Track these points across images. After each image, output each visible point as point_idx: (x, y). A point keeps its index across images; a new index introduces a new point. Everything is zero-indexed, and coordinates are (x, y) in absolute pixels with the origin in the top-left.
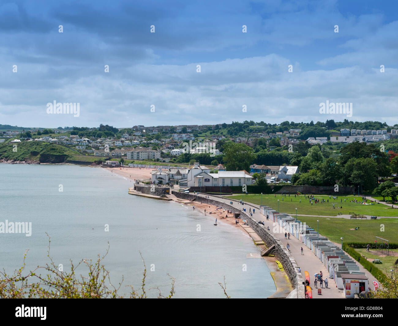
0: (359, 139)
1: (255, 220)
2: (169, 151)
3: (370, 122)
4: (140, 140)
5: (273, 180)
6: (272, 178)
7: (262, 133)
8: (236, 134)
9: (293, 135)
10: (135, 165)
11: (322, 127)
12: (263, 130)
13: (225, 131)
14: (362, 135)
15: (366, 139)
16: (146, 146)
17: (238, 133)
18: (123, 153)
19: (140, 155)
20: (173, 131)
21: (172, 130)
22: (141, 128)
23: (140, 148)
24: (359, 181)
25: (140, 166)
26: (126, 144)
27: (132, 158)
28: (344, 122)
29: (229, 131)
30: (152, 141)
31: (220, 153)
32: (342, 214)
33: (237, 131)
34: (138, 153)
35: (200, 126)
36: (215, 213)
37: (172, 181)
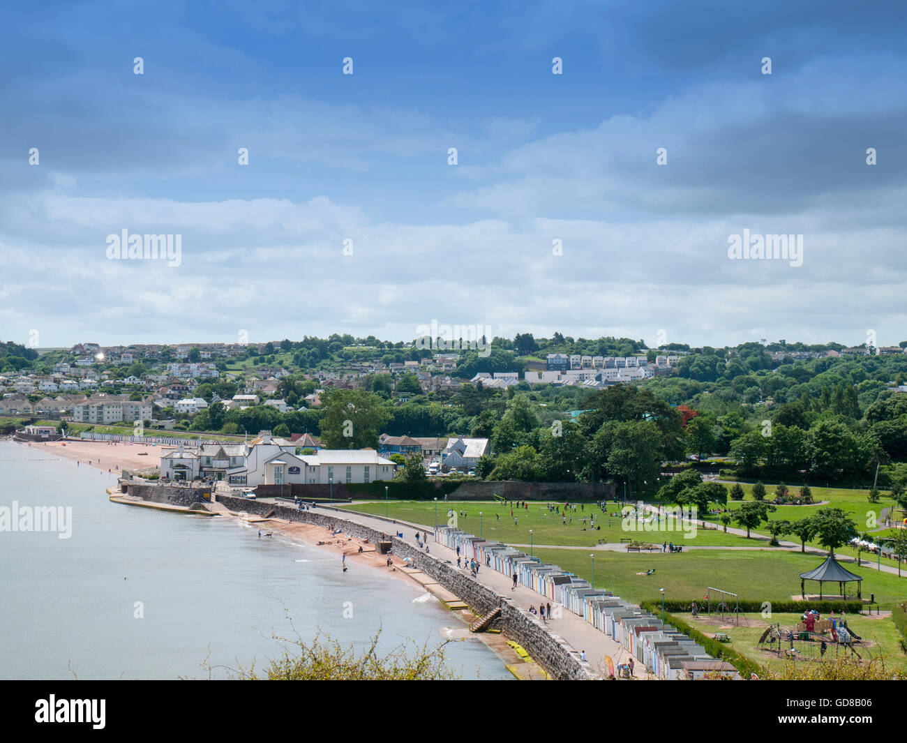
0: (587, 376)
1: (434, 556)
2: (171, 404)
3: (608, 340)
4: (97, 378)
5: (435, 470)
6: (431, 465)
7: (373, 362)
8: (313, 366)
9: (443, 369)
10: (96, 436)
11: (506, 349)
12: (374, 356)
13: (288, 358)
14: (593, 369)
15: (603, 377)
16: (114, 391)
17: (317, 362)
18: (63, 408)
19: (105, 413)
20: (167, 357)
21: (167, 354)
22: (93, 348)
23: (102, 397)
24: (626, 471)
25: (107, 437)
26: (65, 386)
27: (86, 419)
28: (553, 340)
29: (297, 358)
30: (126, 381)
31: (287, 408)
32: (605, 543)
33: (316, 359)
34: (101, 407)
35: (230, 346)
36: (330, 543)
37: (208, 473)
